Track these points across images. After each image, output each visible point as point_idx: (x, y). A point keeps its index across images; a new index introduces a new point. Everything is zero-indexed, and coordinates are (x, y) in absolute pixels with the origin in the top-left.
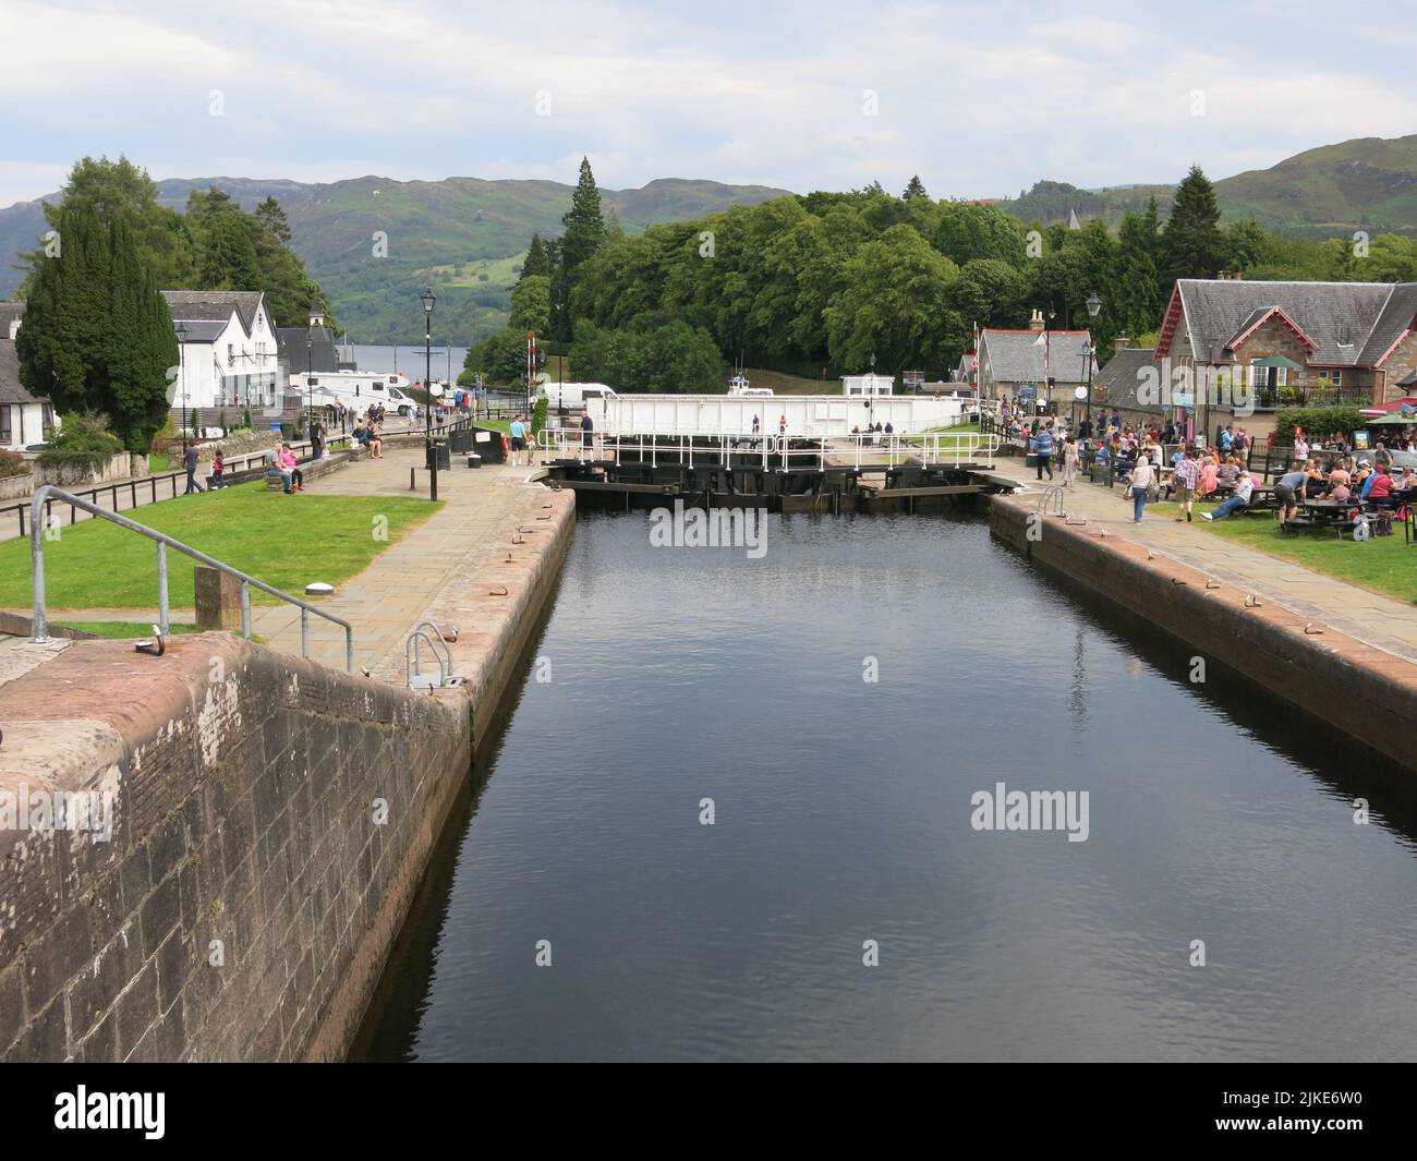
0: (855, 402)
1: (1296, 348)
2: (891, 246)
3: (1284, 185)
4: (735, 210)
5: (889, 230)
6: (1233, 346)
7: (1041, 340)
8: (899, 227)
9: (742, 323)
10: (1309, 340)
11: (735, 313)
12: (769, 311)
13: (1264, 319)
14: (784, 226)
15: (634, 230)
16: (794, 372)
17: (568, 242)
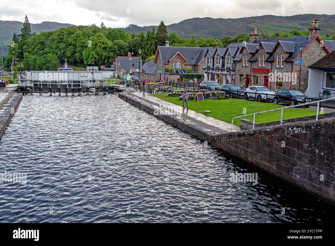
0: (89, 72)
1: (182, 61)
2: (97, 38)
3: (181, 27)
4: (62, 29)
5: (97, 34)
6: (170, 60)
7: (130, 59)
8: (99, 33)
9: (64, 55)
10: (185, 59)
11: (62, 53)
12: (70, 52)
13: (176, 55)
14: (73, 33)
15: (38, 33)
16: (76, 66)
17: (22, 35)
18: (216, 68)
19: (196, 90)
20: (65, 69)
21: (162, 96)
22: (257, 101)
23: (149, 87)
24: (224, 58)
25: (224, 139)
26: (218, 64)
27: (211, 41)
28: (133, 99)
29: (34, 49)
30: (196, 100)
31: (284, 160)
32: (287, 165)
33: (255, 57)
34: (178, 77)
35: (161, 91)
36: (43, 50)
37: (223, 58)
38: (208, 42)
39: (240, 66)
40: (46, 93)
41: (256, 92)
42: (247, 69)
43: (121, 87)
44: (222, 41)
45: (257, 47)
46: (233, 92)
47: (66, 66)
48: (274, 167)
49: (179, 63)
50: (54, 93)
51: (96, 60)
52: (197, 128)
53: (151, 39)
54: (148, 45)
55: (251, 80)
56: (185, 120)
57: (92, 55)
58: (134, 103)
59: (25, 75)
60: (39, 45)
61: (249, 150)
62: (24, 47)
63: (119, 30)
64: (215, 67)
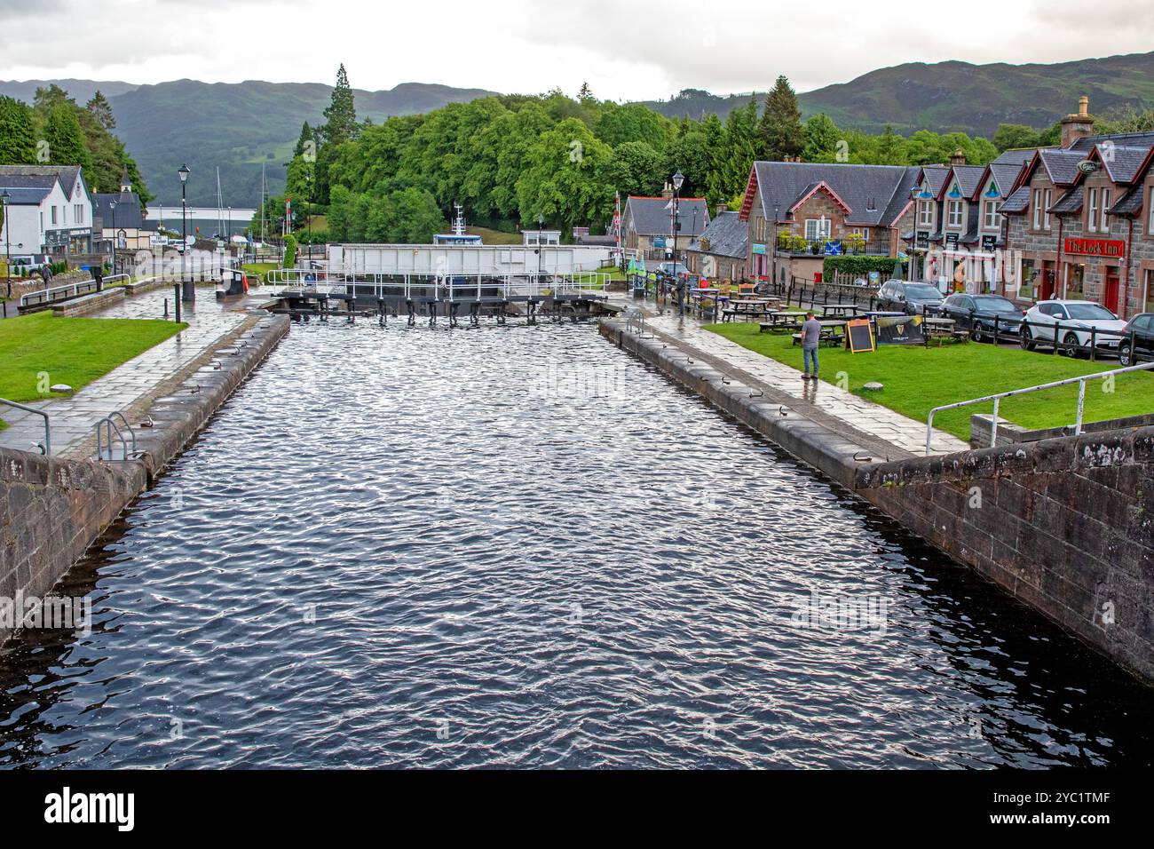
0: (531, 250)
1: (837, 212)
2: (565, 135)
3: (859, 96)
4: (452, 107)
5: (563, 124)
6: (793, 210)
7: (670, 205)
8: (570, 120)
9: (457, 193)
10: (846, 206)
11: (451, 185)
12: (476, 184)
13: (814, 191)
14: (488, 120)
15: (380, 121)
16: (495, 229)
17: (328, 129)
18: (948, 237)
19: (860, 314)
20: (455, 239)
21: (740, 333)
22: (1062, 353)
23: (701, 299)
24: (977, 203)
25: (892, 479)
26: (956, 225)
27: (958, 142)
28: (637, 340)
29: (362, 173)
30: (848, 346)
31: (1068, 561)
32: (1074, 578)
33: (1074, 200)
34: (819, 267)
35: (740, 313)
36: (391, 175)
37: (973, 202)
38: (948, 146)
39: (1023, 230)
40: (367, 316)
41: (1057, 323)
42: (1047, 242)
43: (615, 299)
44: (996, 144)
45: (1080, 164)
46: (983, 321)
47: (459, 228)
48: (1037, 585)
49: (823, 220)
50: (395, 316)
51: (559, 209)
52: (815, 441)
53: (744, 137)
54: (731, 160)
55: (1060, 278)
56: (785, 415)
57: (547, 192)
58: (641, 354)
59: (325, 259)
60: (378, 161)
61: (964, 521)
62: (334, 166)
63: (638, 109)
64: (944, 232)
